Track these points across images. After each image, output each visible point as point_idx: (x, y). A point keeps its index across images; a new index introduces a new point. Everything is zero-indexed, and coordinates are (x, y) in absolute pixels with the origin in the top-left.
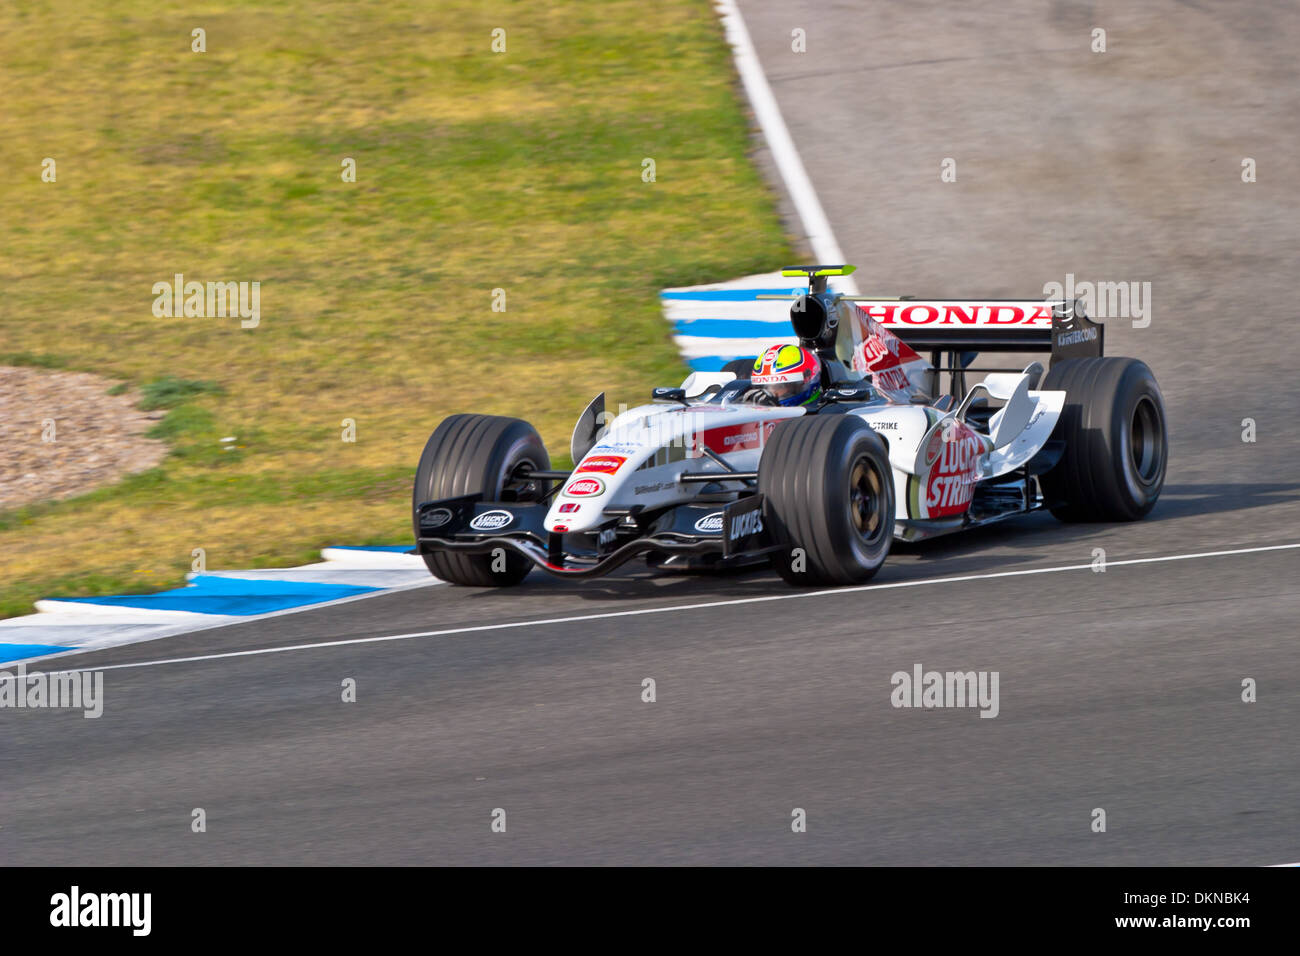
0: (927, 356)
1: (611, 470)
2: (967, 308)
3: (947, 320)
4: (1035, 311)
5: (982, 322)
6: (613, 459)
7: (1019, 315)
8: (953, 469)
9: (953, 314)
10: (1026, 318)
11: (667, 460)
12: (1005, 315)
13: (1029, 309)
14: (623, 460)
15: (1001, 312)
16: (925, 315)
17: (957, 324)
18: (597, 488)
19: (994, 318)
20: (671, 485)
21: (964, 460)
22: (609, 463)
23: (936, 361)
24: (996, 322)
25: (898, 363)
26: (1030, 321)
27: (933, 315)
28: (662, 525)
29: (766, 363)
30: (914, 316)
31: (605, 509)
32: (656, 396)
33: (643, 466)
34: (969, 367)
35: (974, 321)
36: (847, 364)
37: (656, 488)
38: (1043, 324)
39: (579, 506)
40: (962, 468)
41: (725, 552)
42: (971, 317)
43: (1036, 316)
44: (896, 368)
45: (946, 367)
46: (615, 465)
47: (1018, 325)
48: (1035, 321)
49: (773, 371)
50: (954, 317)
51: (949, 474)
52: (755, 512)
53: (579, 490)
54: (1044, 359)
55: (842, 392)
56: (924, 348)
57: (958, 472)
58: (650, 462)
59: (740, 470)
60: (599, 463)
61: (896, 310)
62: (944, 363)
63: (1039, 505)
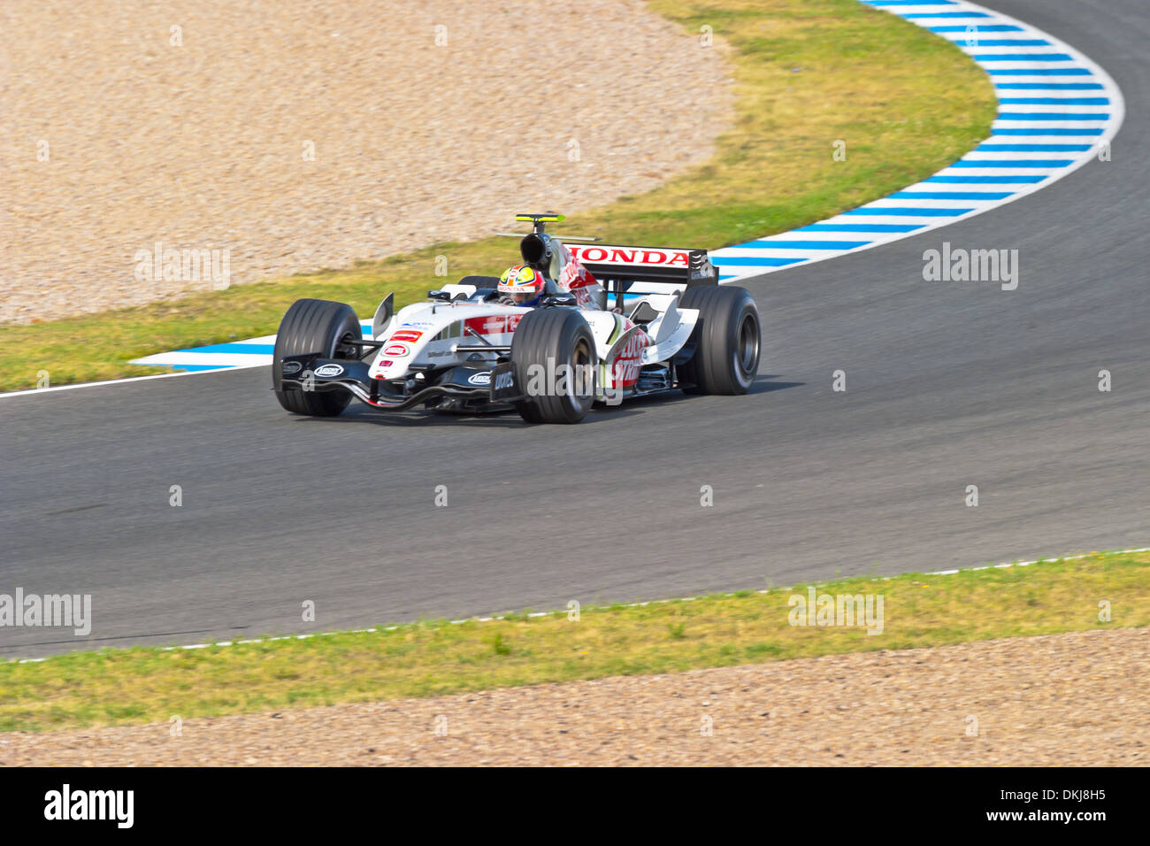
0: (601, 282)
1: (413, 340)
2: (627, 251)
3: (614, 260)
4: (675, 255)
5: (638, 262)
6: (414, 333)
7: (663, 258)
8: (630, 356)
9: (618, 255)
10: (668, 260)
11: (448, 336)
12: (654, 258)
13: (670, 254)
14: (421, 334)
15: (651, 255)
16: (599, 255)
17: (620, 262)
18: (404, 351)
19: (646, 259)
20: (450, 353)
21: (636, 350)
22: (412, 336)
23: (606, 286)
24: (648, 262)
25: (584, 285)
26: (671, 263)
27: (604, 256)
28: (446, 378)
29: (510, 278)
30: (591, 255)
31: (410, 365)
32: (430, 296)
33: (434, 339)
34: (628, 291)
35: (632, 260)
36: (556, 281)
37: (440, 354)
38: (680, 265)
39: (392, 363)
40: (635, 355)
41: (491, 397)
42: (630, 258)
43: (675, 259)
44: (582, 288)
45: (612, 290)
46: (416, 337)
47: (663, 265)
48: (674, 262)
49: (515, 283)
50: (618, 257)
51: (626, 359)
52: (510, 373)
53: (393, 352)
54: (682, 287)
55: (559, 299)
56: (600, 277)
57: (632, 358)
58: (438, 337)
59: (493, 345)
60: (405, 335)
61: (578, 251)
62: (611, 288)
63: (675, 386)
